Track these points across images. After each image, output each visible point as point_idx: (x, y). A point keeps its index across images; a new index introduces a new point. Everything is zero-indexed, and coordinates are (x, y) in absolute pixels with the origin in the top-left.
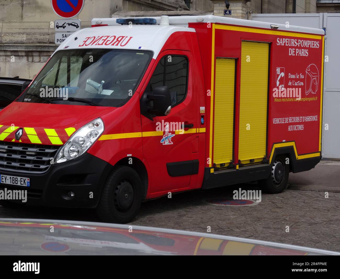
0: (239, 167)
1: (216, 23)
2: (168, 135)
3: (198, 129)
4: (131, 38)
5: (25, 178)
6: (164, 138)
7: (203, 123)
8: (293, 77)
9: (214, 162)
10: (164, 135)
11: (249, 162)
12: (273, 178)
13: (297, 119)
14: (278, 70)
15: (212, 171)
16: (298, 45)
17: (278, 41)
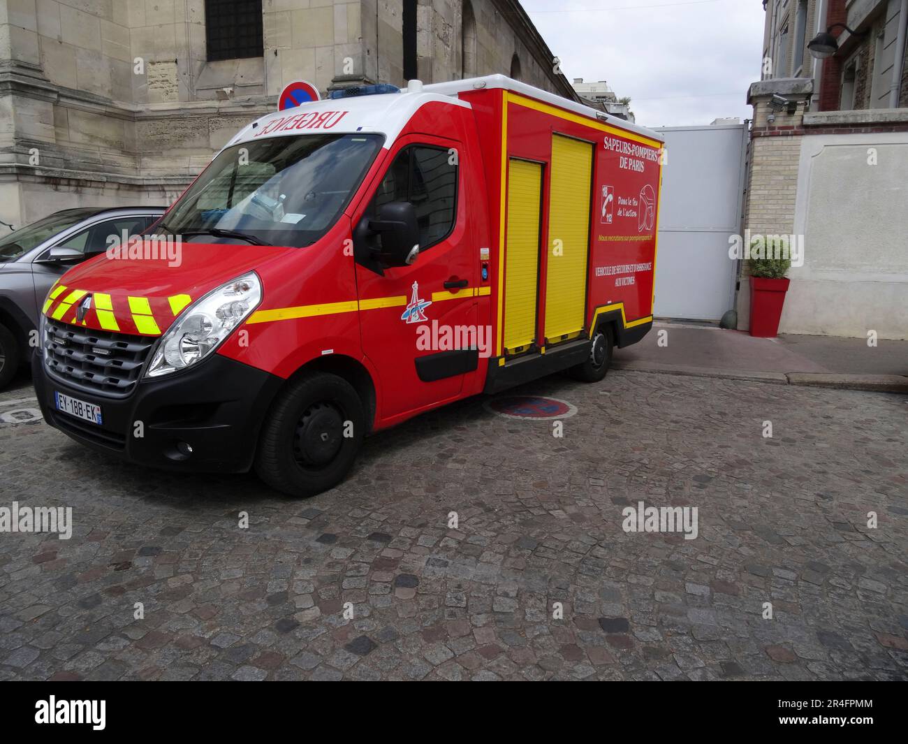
0: (546, 349)
1: (510, 91)
2: (417, 303)
3: (476, 289)
4: (345, 113)
5: (93, 406)
6: (408, 309)
7: (485, 278)
8: (623, 202)
9: (505, 347)
10: (408, 304)
11: (559, 340)
12: (592, 359)
13: (627, 268)
14: (605, 189)
15: (502, 362)
16: (631, 153)
17: (606, 142)
